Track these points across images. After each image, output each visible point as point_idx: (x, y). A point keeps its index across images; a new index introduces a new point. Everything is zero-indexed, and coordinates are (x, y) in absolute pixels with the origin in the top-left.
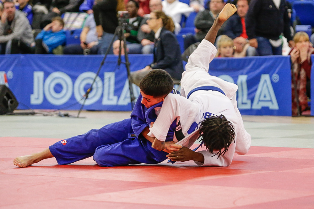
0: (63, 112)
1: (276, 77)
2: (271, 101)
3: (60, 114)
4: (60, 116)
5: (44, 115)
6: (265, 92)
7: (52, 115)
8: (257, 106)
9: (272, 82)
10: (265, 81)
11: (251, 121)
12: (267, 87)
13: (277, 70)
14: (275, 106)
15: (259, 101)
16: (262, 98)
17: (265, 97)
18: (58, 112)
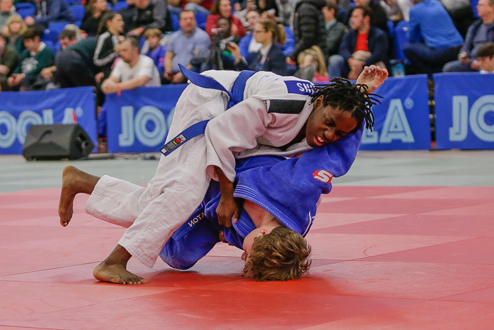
0: (148, 155)
1: (409, 102)
2: (404, 132)
3: (145, 157)
4: (146, 159)
5: (127, 159)
6: (396, 121)
7: (136, 159)
8: (386, 139)
9: (405, 108)
10: (396, 108)
11: (379, 158)
12: (399, 115)
13: (411, 94)
14: (409, 138)
15: (389, 132)
16: (392, 129)
17: (396, 127)
18: (142, 154)
